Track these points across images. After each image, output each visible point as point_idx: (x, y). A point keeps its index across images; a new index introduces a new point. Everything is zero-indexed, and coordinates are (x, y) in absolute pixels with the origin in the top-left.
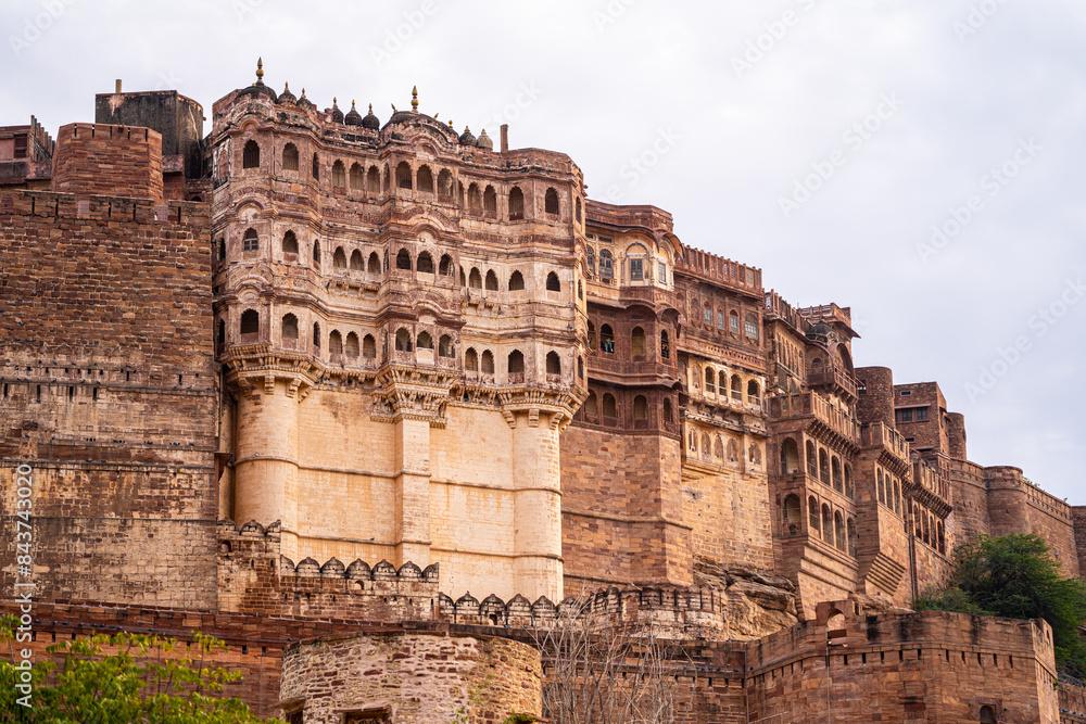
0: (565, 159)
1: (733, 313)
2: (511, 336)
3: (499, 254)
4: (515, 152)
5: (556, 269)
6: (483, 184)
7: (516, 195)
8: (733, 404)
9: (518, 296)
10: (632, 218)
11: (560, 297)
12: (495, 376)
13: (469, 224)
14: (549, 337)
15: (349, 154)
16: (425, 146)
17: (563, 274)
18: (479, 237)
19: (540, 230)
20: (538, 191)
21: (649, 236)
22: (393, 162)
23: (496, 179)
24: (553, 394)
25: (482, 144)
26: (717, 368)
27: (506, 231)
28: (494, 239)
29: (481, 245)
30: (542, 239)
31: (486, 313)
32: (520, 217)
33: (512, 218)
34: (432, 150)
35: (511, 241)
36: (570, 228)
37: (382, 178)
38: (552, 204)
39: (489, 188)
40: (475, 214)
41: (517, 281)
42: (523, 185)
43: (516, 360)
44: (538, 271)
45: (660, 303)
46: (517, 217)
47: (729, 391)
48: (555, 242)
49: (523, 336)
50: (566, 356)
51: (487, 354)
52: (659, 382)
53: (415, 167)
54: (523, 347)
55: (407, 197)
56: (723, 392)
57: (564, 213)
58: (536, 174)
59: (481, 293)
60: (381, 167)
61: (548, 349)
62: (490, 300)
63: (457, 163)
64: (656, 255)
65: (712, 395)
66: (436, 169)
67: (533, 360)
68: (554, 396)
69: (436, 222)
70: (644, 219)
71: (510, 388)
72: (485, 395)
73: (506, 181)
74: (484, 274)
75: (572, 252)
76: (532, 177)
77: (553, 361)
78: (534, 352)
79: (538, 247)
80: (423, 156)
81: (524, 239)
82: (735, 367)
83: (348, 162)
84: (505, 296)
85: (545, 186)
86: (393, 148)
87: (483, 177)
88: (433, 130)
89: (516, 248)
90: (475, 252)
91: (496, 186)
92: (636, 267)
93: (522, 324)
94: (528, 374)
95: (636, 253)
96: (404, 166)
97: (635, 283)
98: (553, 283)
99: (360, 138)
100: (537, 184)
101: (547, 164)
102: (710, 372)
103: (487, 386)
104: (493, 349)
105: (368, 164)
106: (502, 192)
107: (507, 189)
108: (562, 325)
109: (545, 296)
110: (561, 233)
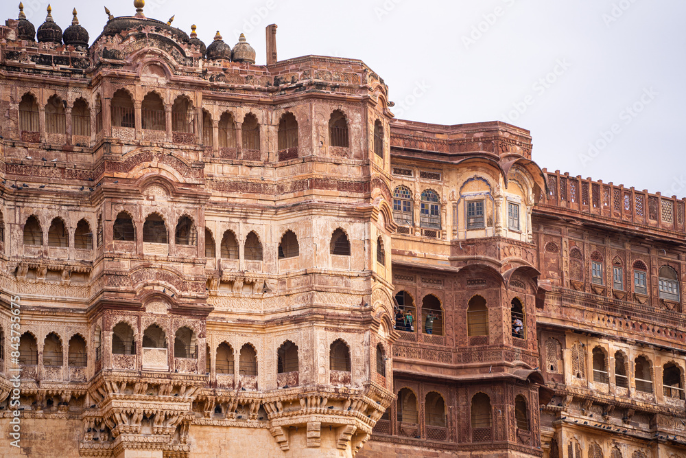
0: (358, 67)
1: (639, 266)
2: (281, 322)
3: (264, 209)
4: (286, 63)
5: (344, 224)
6: (240, 113)
7: (288, 124)
8: (638, 398)
9: (291, 265)
10: (470, 142)
11: (351, 263)
12: (259, 379)
13: (220, 170)
14: (332, 320)
15: (44, 84)
16: (153, 65)
17: (355, 231)
18: (235, 187)
19: (320, 171)
20: (318, 117)
21: (493, 165)
22: (107, 91)
23: (259, 103)
24: (340, 400)
25: (239, 56)
26: (612, 347)
27: (273, 176)
28: (257, 188)
29: (238, 198)
30: (324, 184)
31: (246, 292)
32: (294, 155)
33: (283, 157)
34: (162, 70)
35: (281, 189)
36: (366, 165)
37: (93, 114)
38: (339, 133)
39: (250, 118)
40: (229, 156)
41: (289, 244)
42: (297, 109)
43: (288, 355)
44: (318, 230)
45: (509, 260)
46: (288, 154)
47: (632, 380)
48: (344, 186)
49: (296, 321)
50: (359, 345)
51: (248, 349)
52: (507, 373)
53: (138, 95)
54: (296, 335)
55: (127, 140)
56: (622, 382)
57: (356, 144)
58: (315, 93)
59: (238, 265)
60: (92, 100)
61: (332, 337)
62: (251, 275)
63: (201, 86)
64: (503, 192)
65: (604, 388)
66: (169, 96)
67: (311, 354)
68: (343, 402)
69: (170, 172)
70: (486, 141)
71: (280, 394)
72: (244, 406)
73: (274, 105)
74: (242, 238)
75: (368, 198)
76: (310, 97)
77: (340, 353)
78: (312, 342)
79: (318, 196)
80: (150, 80)
81: (298, 186)
82: (640, 345)
83: (43, 96)
84: (272, 267)
85: (329, 108)
86: (105, 71)
87: (241, 102)
88: (163, 41)
89: (288, 198)
90: (229, 209)
91: (260, 113)
92: (475, 211)
93: (296, 304)
94: (303, 373)
95: (475, 192)
96: (122, 97)
97: (473, 235)
98: (340, 244)
99: (60, 60)
100: (316, 106)
101: (331, 77)
102: (600, 356)
103: (248, 394)
104: (256, 341)
105: (71, 96)
106: (268, 121)
107: (275, 116)
108: (353, 302)
109: (327, 263)
110: (353, 173)
